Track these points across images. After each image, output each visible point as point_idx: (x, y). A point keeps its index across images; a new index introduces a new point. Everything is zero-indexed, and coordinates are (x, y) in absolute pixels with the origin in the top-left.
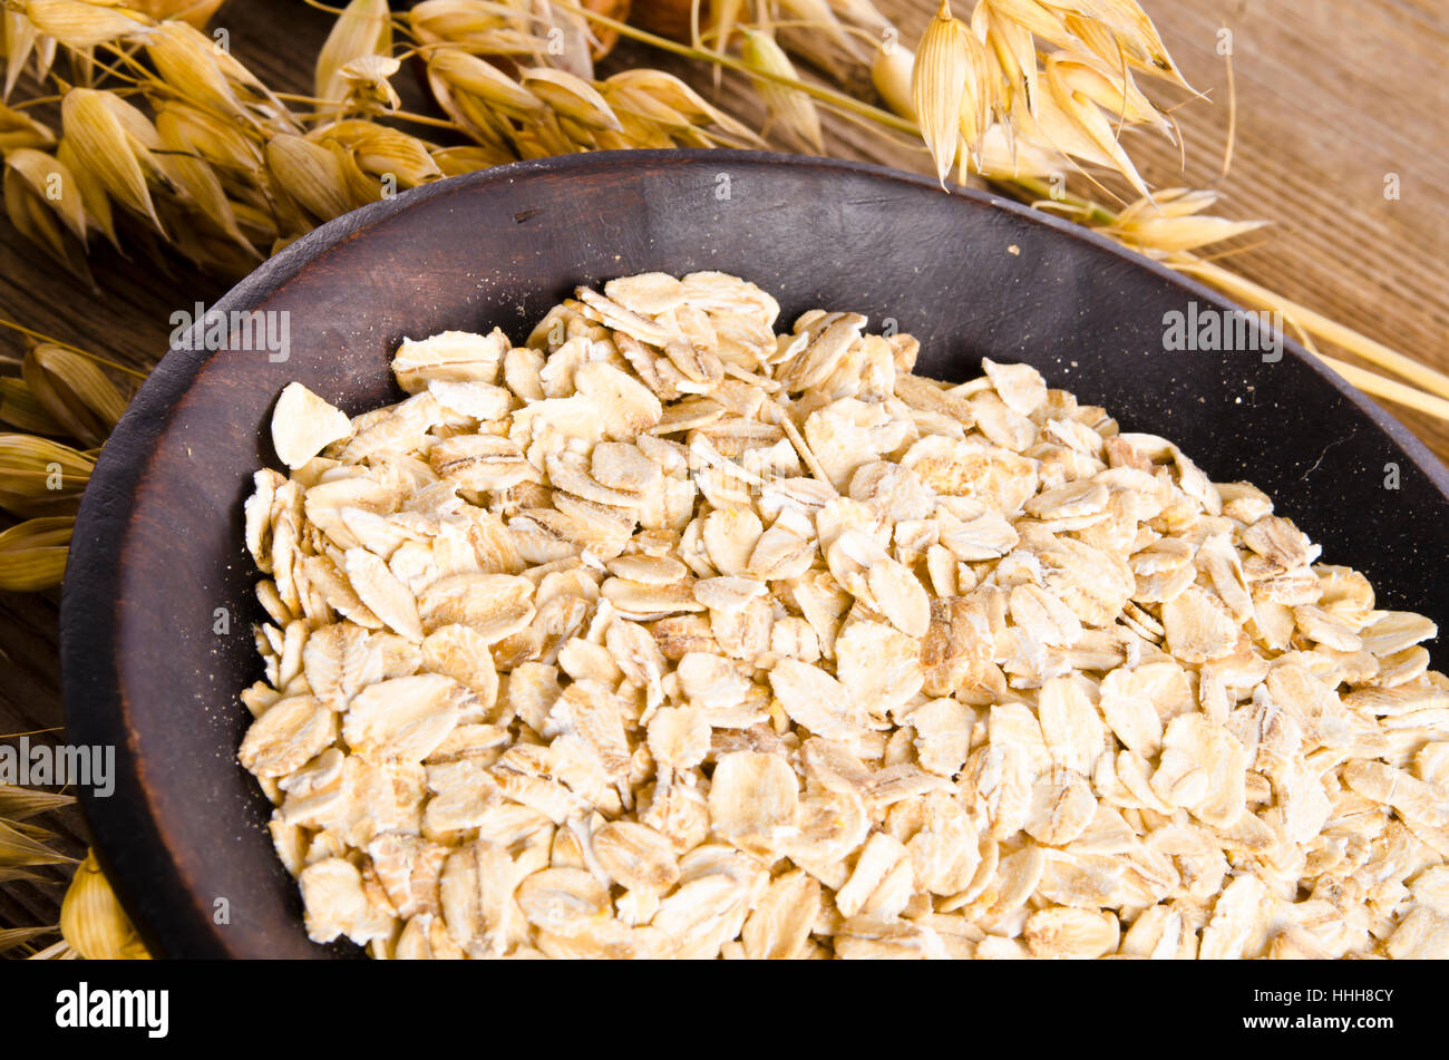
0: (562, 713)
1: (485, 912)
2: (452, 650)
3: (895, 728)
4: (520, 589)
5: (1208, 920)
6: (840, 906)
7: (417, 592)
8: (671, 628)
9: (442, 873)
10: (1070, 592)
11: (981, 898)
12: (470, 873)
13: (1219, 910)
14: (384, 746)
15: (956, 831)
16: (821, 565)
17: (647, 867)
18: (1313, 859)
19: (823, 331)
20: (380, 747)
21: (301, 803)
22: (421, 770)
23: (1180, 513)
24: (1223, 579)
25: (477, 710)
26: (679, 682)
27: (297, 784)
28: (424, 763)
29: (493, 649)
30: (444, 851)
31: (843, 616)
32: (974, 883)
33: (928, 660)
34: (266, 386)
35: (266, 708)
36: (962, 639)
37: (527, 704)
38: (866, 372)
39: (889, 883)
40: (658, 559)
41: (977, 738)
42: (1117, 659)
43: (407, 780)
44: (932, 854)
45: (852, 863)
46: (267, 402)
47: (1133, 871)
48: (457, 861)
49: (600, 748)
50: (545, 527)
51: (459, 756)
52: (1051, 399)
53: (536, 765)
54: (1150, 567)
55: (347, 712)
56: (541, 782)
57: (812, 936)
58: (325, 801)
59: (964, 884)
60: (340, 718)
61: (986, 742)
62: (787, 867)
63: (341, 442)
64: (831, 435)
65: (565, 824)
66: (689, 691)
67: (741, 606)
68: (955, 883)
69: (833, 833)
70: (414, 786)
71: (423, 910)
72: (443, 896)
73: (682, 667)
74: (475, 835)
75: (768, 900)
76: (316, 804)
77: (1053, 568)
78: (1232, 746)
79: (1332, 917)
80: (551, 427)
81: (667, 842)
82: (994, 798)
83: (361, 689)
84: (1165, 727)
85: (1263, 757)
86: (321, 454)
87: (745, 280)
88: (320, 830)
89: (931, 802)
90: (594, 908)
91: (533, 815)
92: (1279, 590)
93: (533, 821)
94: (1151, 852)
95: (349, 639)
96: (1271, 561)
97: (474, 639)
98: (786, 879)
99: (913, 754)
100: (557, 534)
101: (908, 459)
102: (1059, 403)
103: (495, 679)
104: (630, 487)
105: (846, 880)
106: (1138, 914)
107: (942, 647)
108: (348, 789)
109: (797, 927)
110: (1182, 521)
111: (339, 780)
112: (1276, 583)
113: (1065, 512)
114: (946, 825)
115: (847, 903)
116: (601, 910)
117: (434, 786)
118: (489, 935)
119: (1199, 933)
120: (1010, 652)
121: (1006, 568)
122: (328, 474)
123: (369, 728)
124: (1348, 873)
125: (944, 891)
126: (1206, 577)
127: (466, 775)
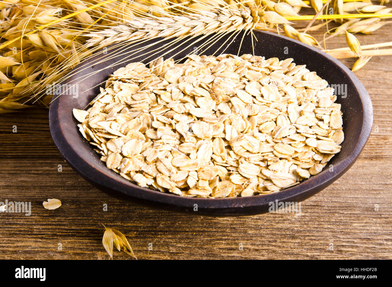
0: (159, 134)
1: (168, 168)
2: (132, 135)
3: (215, 112)
4: (137, 120)
5: (288, 115)
6: (227, 139)
7: (119, 130)
8: (168, 114)
9: (156, 167)
10: (229, 79)
11: (249, 128)
12: (162, 164)
13: (289, 112)
14: (132, 154)
15: (238, 119)
16: (185, 94)
17: (191, 148)
18: (298, 99)
19: (156, 63)
20: (131, 154)
21: (124, 169)
22: (141, 155)
23: (237, 62)
24: (252, 68)
25: (143, 141)
26: (175, 120)
27: (121, 167)
28: (140, 153)
29: (140, 131)
30: (154, 164)
31: (194, 100)
32: (246, 127)
33: (214, 99)
34: (69, 111)
35: (106, 159)
36: (217, 93)
37: (152, 136)
38: (168, 66)
39: (233, 132)
40: (156, 106)
41: (231, 106)
42: (244, 85)
43: (140, 157)
44: (236, 125)
45: (224, 132)
46: (71, 113)
47: (271, 113)
48: (158, 164)
49: (170, 135)
50: (133, 111)
51: (146, 149)
52: (201, 58)
53: (161, 143)
54: (239, 71)
55: (122, 152)
56: (164, 145)
57: (225, 147)
58: (128, 166)
59: (245, 128)
60: (121, 154)
61: (233, 106)
62: (213, 138)
63: (87, 116)
64: (170, 77)
65: (172, 150)
66: (178, 120)
67: (177, 105)
68: (243, 128)
69: (219, 128)
70: (141, 158)
71: (157, 174)
72: (159, 170)
73: (174, 118)
74: (158, 158)
75: (214, 145)
76: (127, 167)
77: (224, 78)
78: (273, 88)
79: (307, 105)
80: (122, 97)
81: (192, 143)
82: (240, 113)
83: (122, 147)
84: (260, 91)
85: (279, 88)
86: (86, 118)
87: (137, 62)
88: (130, 171)
89: (230, 118)
90: (186, 159)
91: (165, 151)
92: (263, 65)
93: (166, 152)
94: (271, 109)
95: (114, 141)
96: (258, 62)
97: (135, 131)
98: (215, 140)
99: (222, 113)
100: (136, 111)
101: (186, 74)
102: (203, 57)
103: (143, 135)
104: (144, 98)
105: (225, 135)
106: (276, 119)
107: (215, 96)
108: (131, 162)
109: (222, 146)
110: (238, 63)
111: (128, 162)
112: (261, 64)
113: (219, 69)
114: (236, 119)
115: (228, 138)
116: (188, 159)
117: (145, 156)
118: (172, 172)
119: (288, 117)
120: (226, 91)
121: (215, 82)
122: (89, 121)
123: (128, 152)
124: (305, 99)
125: (242, 131)
126: (249, 69)
127: (150, 151)
